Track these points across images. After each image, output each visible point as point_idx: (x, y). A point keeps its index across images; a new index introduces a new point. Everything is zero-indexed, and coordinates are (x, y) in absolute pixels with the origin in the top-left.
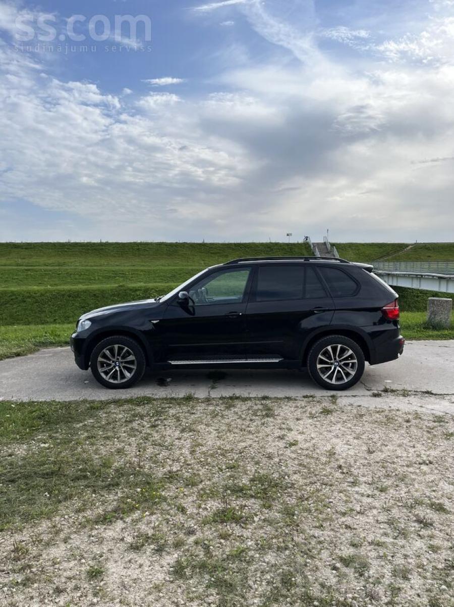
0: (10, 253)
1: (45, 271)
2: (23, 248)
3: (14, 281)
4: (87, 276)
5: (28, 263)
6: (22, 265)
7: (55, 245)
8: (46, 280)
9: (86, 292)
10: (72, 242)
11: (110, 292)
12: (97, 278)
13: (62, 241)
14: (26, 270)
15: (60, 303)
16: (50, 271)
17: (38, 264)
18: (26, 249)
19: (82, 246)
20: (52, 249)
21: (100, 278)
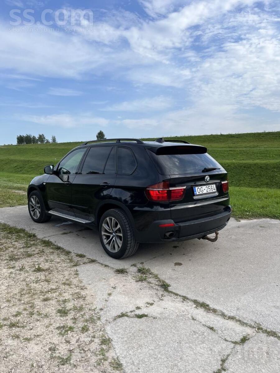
0: (227, 140)
1: (240, 151)
2: (235, 137)
3: (221, 157)
4: (265, 154)
5: (236, 146)
6: (232, 148)
7: (255, 135)
8: (239, 156)
9: (255, 165)
10: (266, 132)
11: (272, 165)
12: (271, 156)
13: (259, 132)
14: (230, 150)
15: (238, 171)
16: (243, 151)
17: (241, 147)
18: (237, 137)
19: (272, 134)
20: (252, 137)
21: (274, 155)
